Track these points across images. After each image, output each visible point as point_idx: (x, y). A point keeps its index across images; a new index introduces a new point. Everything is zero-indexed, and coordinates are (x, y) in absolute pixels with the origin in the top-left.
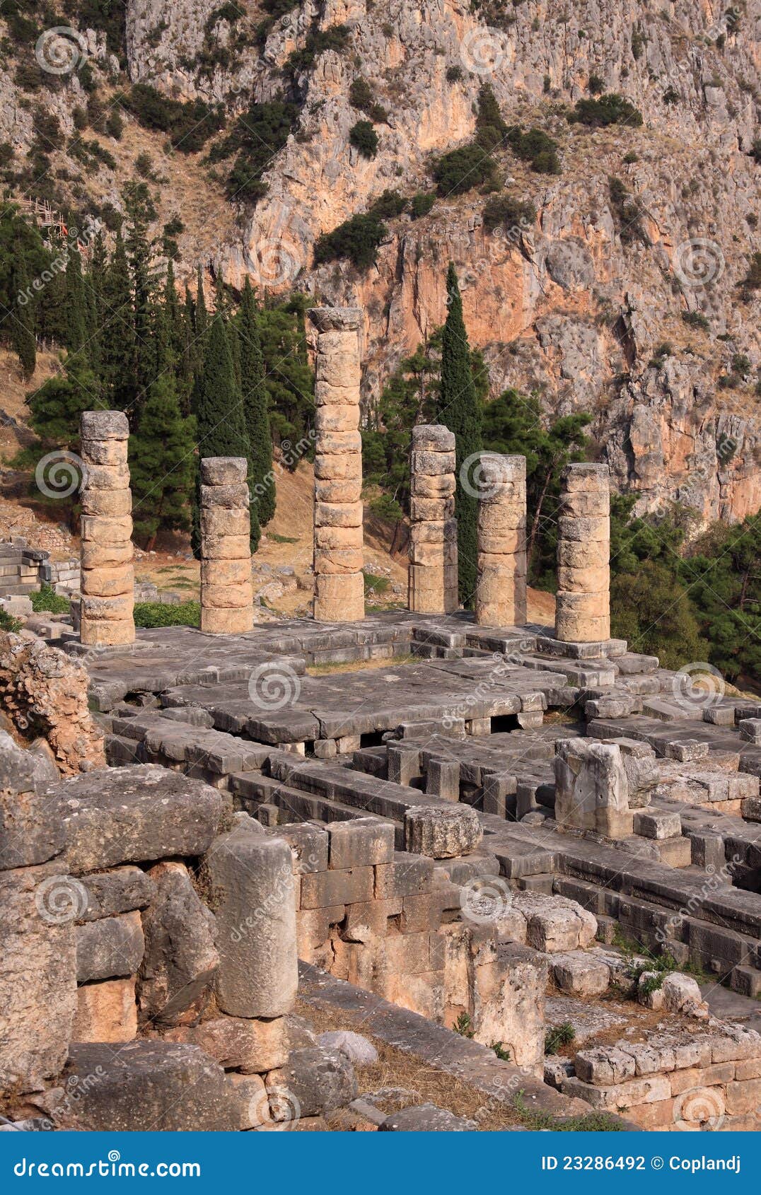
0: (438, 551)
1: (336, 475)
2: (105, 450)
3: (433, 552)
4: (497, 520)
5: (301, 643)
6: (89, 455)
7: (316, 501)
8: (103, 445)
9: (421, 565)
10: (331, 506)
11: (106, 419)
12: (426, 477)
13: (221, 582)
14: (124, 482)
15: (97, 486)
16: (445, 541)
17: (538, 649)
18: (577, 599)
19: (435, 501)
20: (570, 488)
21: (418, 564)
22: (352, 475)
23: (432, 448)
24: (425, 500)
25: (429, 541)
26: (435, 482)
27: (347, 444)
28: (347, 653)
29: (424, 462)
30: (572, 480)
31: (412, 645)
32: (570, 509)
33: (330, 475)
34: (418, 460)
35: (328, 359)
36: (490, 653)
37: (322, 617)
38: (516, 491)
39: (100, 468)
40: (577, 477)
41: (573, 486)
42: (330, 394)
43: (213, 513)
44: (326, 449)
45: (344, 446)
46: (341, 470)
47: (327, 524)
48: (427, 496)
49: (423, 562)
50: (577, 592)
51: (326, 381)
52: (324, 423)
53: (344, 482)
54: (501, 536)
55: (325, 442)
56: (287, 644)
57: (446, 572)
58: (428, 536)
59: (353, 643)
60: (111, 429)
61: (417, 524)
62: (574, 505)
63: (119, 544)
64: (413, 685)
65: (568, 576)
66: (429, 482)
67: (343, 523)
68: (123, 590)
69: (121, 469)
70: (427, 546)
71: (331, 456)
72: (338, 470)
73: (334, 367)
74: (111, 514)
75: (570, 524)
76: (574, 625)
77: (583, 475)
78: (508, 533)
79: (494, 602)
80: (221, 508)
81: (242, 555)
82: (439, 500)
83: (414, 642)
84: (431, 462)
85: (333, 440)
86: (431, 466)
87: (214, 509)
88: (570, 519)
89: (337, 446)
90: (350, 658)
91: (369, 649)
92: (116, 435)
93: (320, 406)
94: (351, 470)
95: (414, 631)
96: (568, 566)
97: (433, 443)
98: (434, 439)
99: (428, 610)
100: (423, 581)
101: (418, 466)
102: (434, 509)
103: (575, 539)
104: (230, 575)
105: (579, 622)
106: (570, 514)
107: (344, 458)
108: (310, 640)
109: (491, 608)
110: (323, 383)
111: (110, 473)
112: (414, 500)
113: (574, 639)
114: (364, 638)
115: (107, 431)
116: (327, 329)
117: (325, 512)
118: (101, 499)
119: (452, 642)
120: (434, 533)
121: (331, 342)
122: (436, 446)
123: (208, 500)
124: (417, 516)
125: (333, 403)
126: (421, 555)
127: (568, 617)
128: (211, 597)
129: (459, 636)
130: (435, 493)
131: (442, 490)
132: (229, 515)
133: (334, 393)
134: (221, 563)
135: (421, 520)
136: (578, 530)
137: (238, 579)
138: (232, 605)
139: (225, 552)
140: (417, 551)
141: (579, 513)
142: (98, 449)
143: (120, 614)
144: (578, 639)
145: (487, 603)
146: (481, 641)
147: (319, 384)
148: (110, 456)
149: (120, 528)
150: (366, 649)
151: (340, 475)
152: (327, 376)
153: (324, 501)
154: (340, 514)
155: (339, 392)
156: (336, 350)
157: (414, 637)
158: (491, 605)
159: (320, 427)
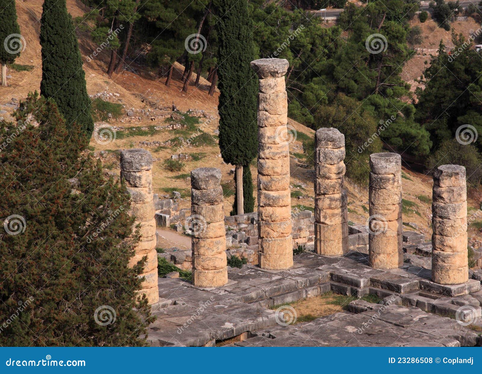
0: (337, 214)
1: (274, 173)
2: (140, 178)
3: (333, 215)
4: (384, 200)
5: (265, 292)
6: (129, 181)
7: (260, 189)
8: (138, 174)
9: (325, 224)
10: (272, 193)
11: (140, 157)
12: (327, 166)
13: (209, 254)
14: (151, 197)
15: (135, 201)
16: (341, 207)
17: (421, 288)
18: (448, 257)
19: (334, 181)
20: (442, 185)
21: (323, 223)
22: (285, 172)
23: (331, 147)
24: (327, 181)
25: (330, 208)
26: (334, 169)
27: (281, 152)
28: (294, 295)
29: (326, 156)
30: (443, 180)
31: (332, 285)
32: (442, 198)
33: (270, 173)
34: (322, 155)
35: (268, 97)
36: (390, 292)
37: (267, 266)
38: (396, 179)
39: (136, 189)
40: (446, 177)
41: (444, 183)
42: (270, 120)
43: (202, 208)
44: (268, 156)
45: (280, 153)
46: (278, 170)
47: (269, 205)
48: (328, 178)
49: (327, 222)
50: (448, 252)
51: (266, 111)
52: (266, 139)
53: (279, 177)
54: (388, 209)
55: (267, 151)
56: (257, 294)
57: (343, 228)
58: (330, 205)
59: (296, 289)
60: (143, 164)
61: (322, 197)
62: (445, 195)
63: (150, 238)
64: (369, 335)
65: (442, 241)
66: (329, 169)
67: (280, 204)
68: (152, 268)
69: (149, 189)
70: (329, 212)
71: (271, 161)
72: (276, 170)
73: (272, 102)
74: (144, 219)
75: (442, 208)
76: (447, 274)
77: (450, 176)
78: (391, 207)
79: (384, 253)
80: (207, 204)
81: (221, 234)
82: (336, 181)
83: (333, 283)
84: (331, 156)
85: (273, 150)
86: (331, 158)
87: (202, 206)
88: (442, 205)
89: (275, 154)
90: (295, 299)
91: (306, 291)
92: (146, 168)
93: (262, 127)
94: (284, 169)
95: (332, 275)
96: (441, 235)
97: (332, 143)
98: (333, 140)
99: (331, 254)
100: (327, 235)
101: (321, 158)
102: (334, 187)
103: (446, 218)
104: (215, 249)
105: (450, 272)
106: (442, 201)
107: (280, 162)
108: (270, 290)
109: (381, 257)
110: (265, 112)
111: (143, 193)
112: (319, 180)
113: (447, 282)
114: (302, 283)
115: (141, 166)
116: (266, 77)
117: (267, 197)
118: (138, 210)
119: (362, 285)
120: (334, 203)
121: (270, 86)
122: (334, 145)
123: (199, 200)
124: (322, 192)
125: (271, 125)
126: (325, 217)
127: (442, 268)
128: (202, 263)
129: (366, 280)
130: (334, 176)
131: (339, 173)
132: (213, 209)
133: (273, 119)
134: (209, 240)
135: (324, 194)
136: (448, 212)
137: (219, 251)
138: (215, 268)
139: (211, 234)
140: (322, 214)
141: (447, 201)
142: (135, 178)
143: (152, 284)
144: (450, 283)
145: (379, 254)
146: (381, 283)
147: (261, 113)
148: (143, 181)
149: (150, 227)
150: (304, 291)
151: (277, 173)
152: (267, 108)
153: (266, 190)
154: (278, 198)
155: (275, 119)
156: (273, 91)
157: (332, 279)
158: (382, 255)
159: (263, 141)
